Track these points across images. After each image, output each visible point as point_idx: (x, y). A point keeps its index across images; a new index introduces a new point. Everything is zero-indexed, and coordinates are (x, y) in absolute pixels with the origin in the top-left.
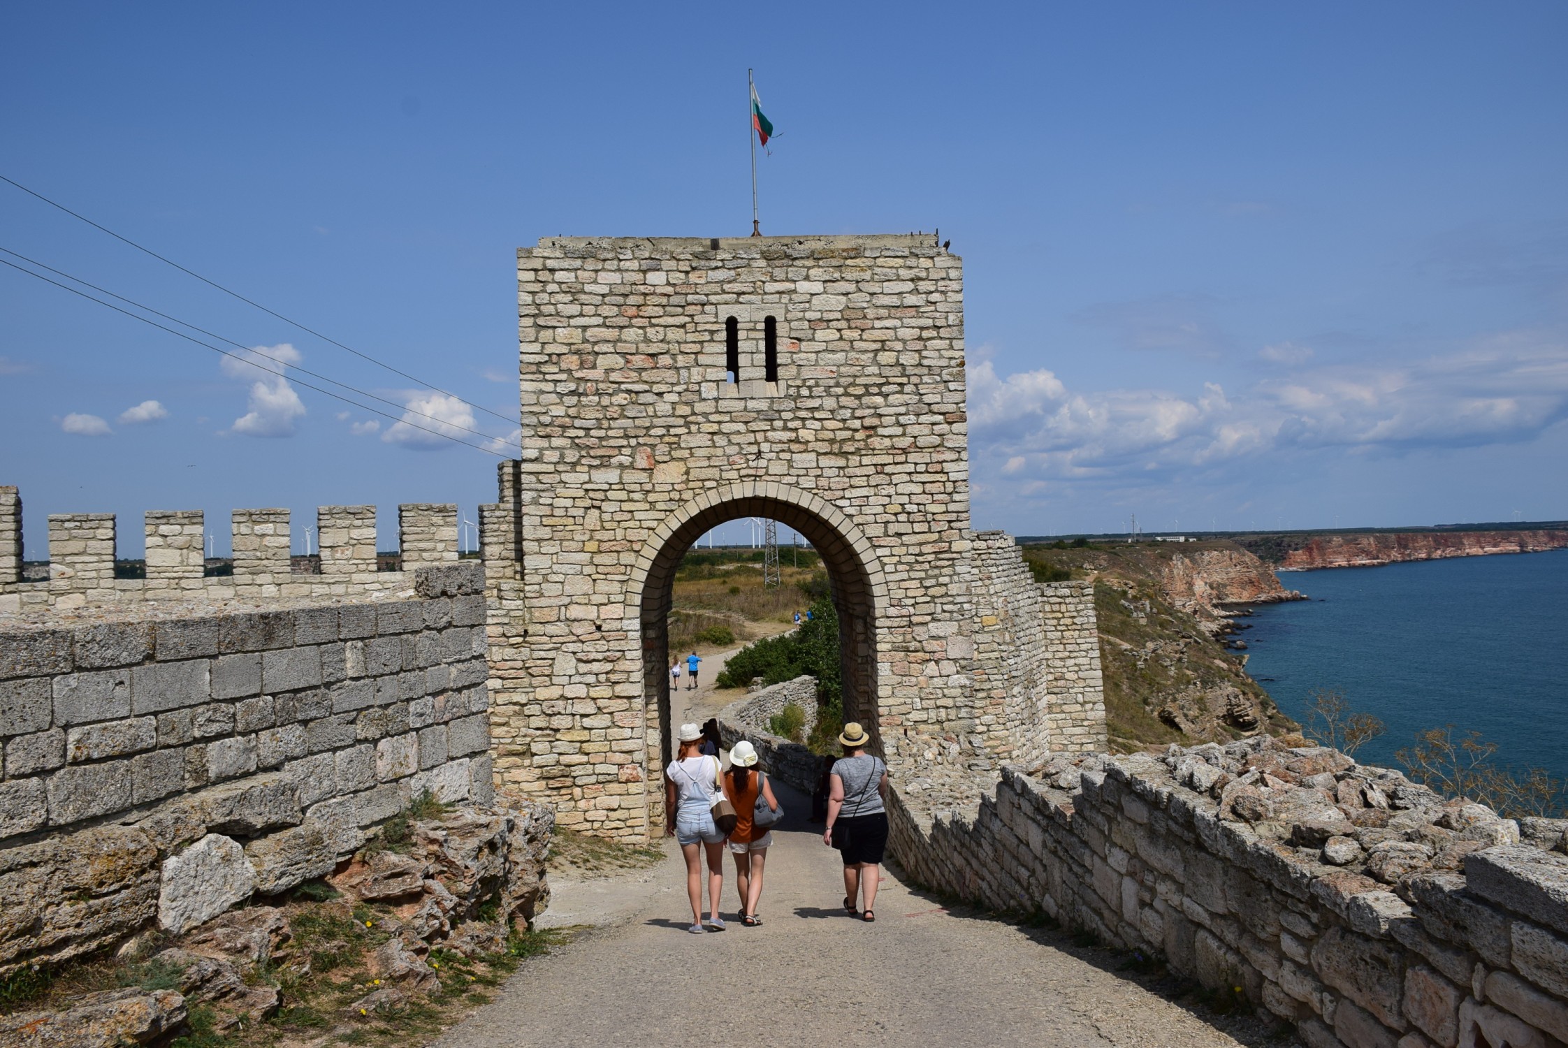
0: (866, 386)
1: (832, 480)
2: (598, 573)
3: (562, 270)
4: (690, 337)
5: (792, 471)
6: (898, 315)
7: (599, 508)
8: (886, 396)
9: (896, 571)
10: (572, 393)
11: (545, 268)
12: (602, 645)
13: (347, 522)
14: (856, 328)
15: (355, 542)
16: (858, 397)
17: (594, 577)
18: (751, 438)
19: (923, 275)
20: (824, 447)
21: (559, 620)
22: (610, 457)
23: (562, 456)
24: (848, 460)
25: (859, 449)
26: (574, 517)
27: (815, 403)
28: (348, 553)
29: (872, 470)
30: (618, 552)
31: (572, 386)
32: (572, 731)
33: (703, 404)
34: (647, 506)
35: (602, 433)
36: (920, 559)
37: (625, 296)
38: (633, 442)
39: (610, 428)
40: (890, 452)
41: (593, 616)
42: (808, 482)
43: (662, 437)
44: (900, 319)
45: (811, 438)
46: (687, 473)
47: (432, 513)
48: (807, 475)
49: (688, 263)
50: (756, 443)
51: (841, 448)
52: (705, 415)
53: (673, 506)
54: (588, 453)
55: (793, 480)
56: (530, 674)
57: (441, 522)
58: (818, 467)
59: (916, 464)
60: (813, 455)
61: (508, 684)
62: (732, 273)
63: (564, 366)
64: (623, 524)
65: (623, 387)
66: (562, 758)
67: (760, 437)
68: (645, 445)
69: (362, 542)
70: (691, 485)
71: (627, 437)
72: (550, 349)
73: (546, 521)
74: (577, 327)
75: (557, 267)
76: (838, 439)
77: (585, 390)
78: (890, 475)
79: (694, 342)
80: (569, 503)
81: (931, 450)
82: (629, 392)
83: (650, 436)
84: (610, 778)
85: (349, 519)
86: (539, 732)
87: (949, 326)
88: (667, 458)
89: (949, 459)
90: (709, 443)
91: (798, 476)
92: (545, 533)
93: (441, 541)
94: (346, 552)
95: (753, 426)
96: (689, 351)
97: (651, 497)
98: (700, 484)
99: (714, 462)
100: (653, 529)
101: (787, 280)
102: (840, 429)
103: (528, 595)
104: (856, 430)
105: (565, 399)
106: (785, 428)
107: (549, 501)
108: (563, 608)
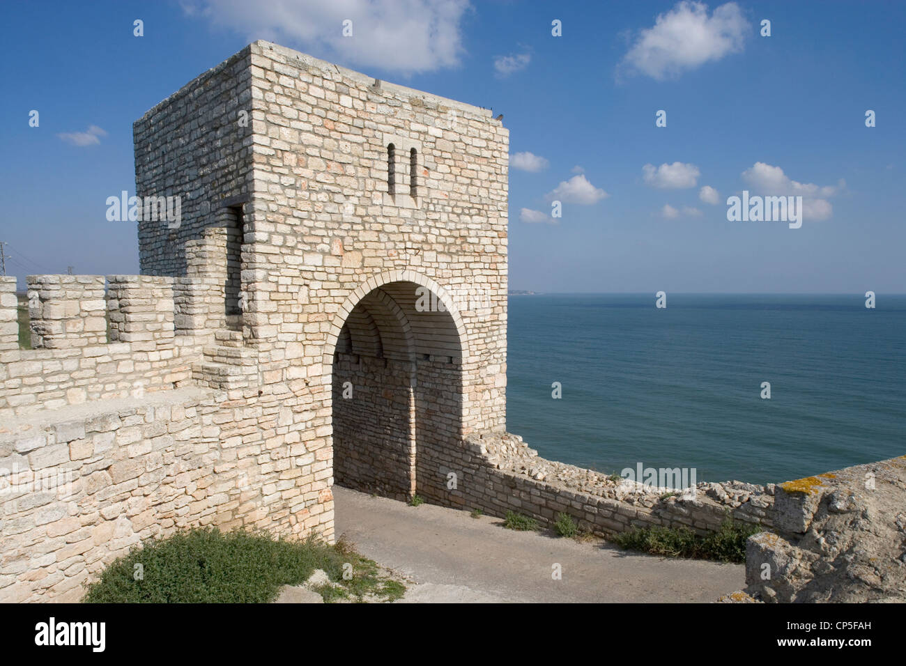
0: (463, 208)
1: (444, 271)
2: (307, 339)
3: (285, 75)
4: (367, 154)
5: (424, 264)
6: (479, 162)
7: (307, 285)
8: (471, 216)
9: (473, 334)
10: (292, 187)
11: (272, 70)
12: (309, 399)
13: (78, 293)
14: (458, 167)
15: (86, 314)
16: (458, 215)
17: (305, 343)
18: (400, 237)
19: (491, 137)
20: (440, 248)
21: (282, 381)
22: (316, 244)
23: (285, 241)
24: (452, 258)
25: (457, 251)
26: (292, 293)
27: (436, 216)
28: (80, 326)
29: (463, 266)
30: (319, 322)
31: (292, 181)
32: (290, 471)
33: (373, 208)
34: (338, 286)
35: (310, 224)
36: (484, 325)
37: (327, 110)
38: (331, 233)
39: (316, 220)
40: (473, 254)
41: (304, 375)
42: (431, 272)
43: (347, 231)
44: (480, 165)
45: (434, 241)
46: (363, 261)
47: (153, 286)
48: (431, 267)
49: (365, 94)
50: (404, 241)
51: (449, 249)
52: (375, 217)
53: (354, 285)
54: (302, 239)
55: (423, 270)
56: (262, 428)
57: (161, 295)
58: (437, 262)
59: (485, 263)
60: (435, 253)
61: (246, 439)
62: (392, 110)
63: (286, 162)
64: (324, 300)
65: (326, 187)
66: (284, 493)
67: (406, 237)
68: (338, 236)
69: (93, 314)
70: (366, 270)
71: (327, 228)
72: (277, 144)
73: (274, 296)
74: (296, 129)
75: (281, 72)
76: (448, 243)
77: (301, 185)
78: (471, 269)
79: (369, 159)
80: (289, 281)
81: (491, 254)
82: (328, 191)
83: (341, 229)
84: (312, 502)
85: (79, 290)
86: (267, 477)
87: (502, 174)
88: (351, 248)
89: (499, 261)
90: (376, 239)
91: (426, 267)
92: (272, 306)
93: (161, 312)
94: (78, 325)
95: (403, 229)
96: (365, 165)
97: (342, 279)
98: (370, 270)
99: (380, 253)
100: (341, 304)
101: (424, 124)
102: (449, 236)
103: (261, 360)
104: (456, 238)
105: (287, 191)
106: (420, 232)
107: (275, 279)
108: (285, 370)
